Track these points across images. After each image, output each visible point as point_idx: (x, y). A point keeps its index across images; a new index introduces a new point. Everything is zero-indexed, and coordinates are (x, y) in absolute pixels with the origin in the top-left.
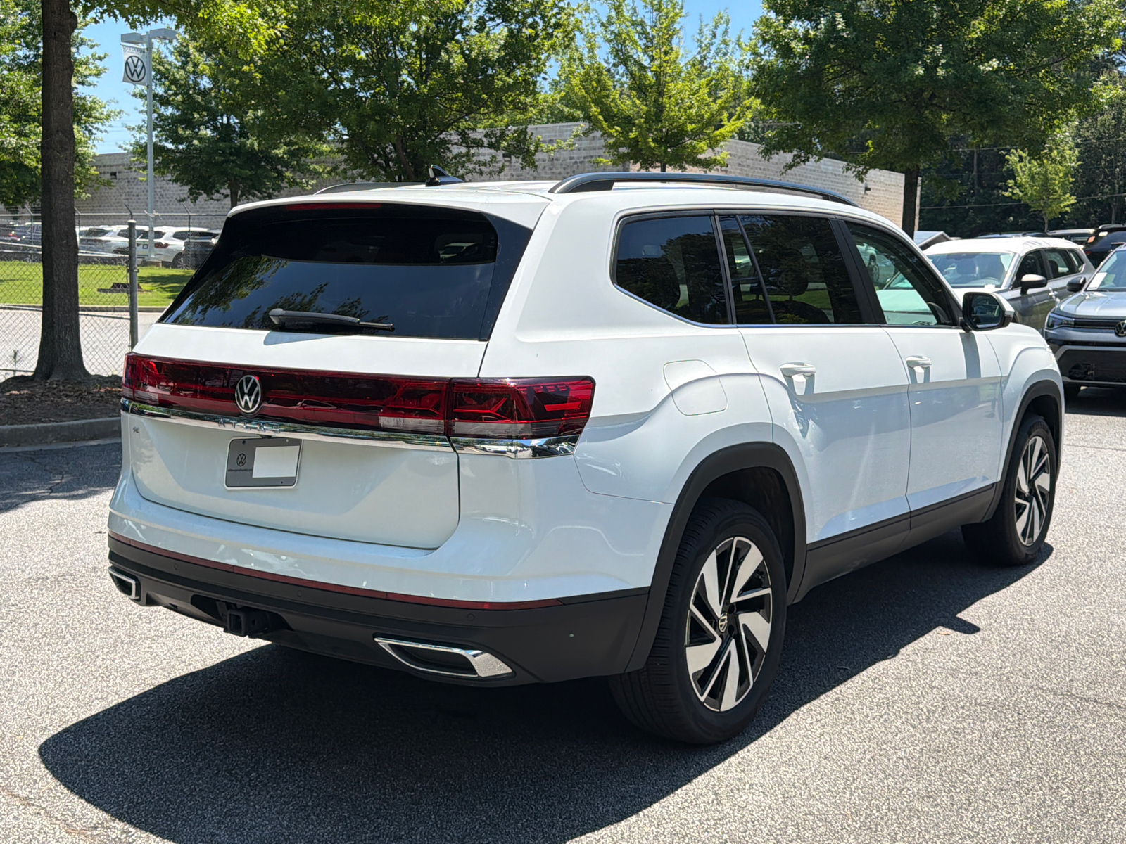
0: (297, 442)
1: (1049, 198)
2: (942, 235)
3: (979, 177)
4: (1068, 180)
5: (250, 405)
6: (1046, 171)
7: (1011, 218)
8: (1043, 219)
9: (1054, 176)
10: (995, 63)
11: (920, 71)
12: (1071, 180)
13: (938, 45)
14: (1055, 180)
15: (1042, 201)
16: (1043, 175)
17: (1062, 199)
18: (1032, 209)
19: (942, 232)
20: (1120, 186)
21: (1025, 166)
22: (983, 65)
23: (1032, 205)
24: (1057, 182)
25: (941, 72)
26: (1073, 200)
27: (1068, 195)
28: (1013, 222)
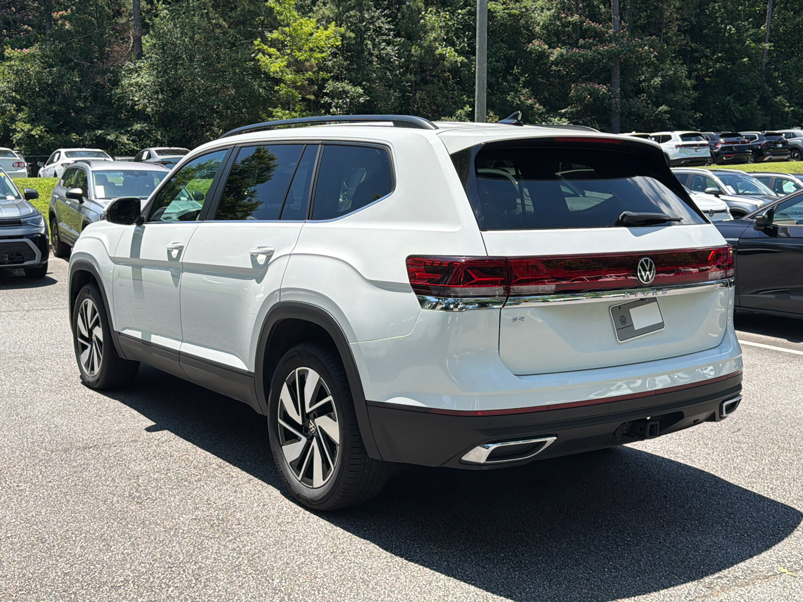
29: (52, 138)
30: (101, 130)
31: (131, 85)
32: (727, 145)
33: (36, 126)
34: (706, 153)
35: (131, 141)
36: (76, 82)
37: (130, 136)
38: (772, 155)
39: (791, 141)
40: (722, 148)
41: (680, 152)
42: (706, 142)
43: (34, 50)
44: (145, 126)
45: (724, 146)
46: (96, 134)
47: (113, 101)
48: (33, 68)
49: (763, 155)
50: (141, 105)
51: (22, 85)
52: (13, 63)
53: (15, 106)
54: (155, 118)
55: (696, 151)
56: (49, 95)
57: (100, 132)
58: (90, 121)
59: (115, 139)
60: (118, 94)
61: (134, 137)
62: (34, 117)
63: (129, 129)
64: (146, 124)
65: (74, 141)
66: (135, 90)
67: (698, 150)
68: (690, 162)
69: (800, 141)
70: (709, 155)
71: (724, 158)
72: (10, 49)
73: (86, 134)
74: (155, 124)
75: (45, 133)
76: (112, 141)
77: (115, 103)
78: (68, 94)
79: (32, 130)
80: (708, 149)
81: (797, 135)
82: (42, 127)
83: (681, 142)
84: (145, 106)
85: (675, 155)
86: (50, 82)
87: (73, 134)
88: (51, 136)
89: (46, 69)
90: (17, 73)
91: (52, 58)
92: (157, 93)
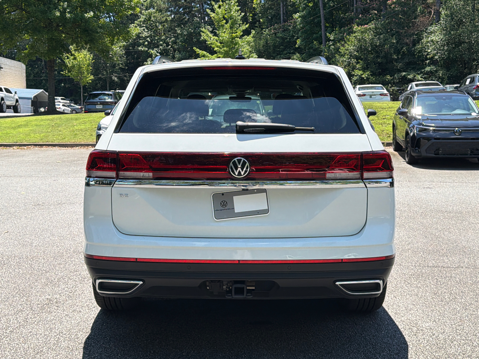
0: (265, 191)
1: (82, 76)
2: (43, 91)
3: (45, 65)
4: (90, 68)
5: (242, 173)
6: (80, 64)
7: (63, 84)
8: (80, 85)
9: (83, 66)
10: (92, 13)
11: (58, 14)
12: (91, 68)
13: (65, 2)
14: (84, 68)
15: (79, 77)
16: (78, 65)
17: (87, 76)
18: (75, 81)
19: (42, 90)
20: (110, 72)
21: (70, 61)
22: (86, 14)
23: (75, 79)
24: (84, 69)
25: (68, 15)
26: (92, 77)
27: (90, 75)
28: (63, 86)
29: (374, 79)
30: (405, 72)
31: (428, 42)
33: (365, 72)
35: (423, 78)
36: (394, 43)
37: (423, 75)
43: (372, 25)
44: (434, 68)
46: (402, 75)
47: (415, 53)
48: (368, 36)
50: (431, 55)
51: (361, 47)
52: (356, 34)
53: (355, 60)
54: (441, 63)
56: (377, 52)
57: (404, 73)
58: (400, 67)
59: (413, 78)
60: (419, 49)
61: (425, 76)
62: (365, 66)
63: (423, 70)
64: (434, 67)
65: (387, 80)
66: (430, 45)
72: (356, 26)
73: (396, 76)
74: (441, 66)
75: (370, 76)
76: (411, 79)
77: (416, 55)
78: (387, 51)
79: (363, 74)
82: (368, 72)
84: (435, 55)
86: (378, 44)
87: (387, 76)
88: (374, 78)
89: (376, 36)
90: (359, 41)
91: (382, 29)
92: (444, 46)
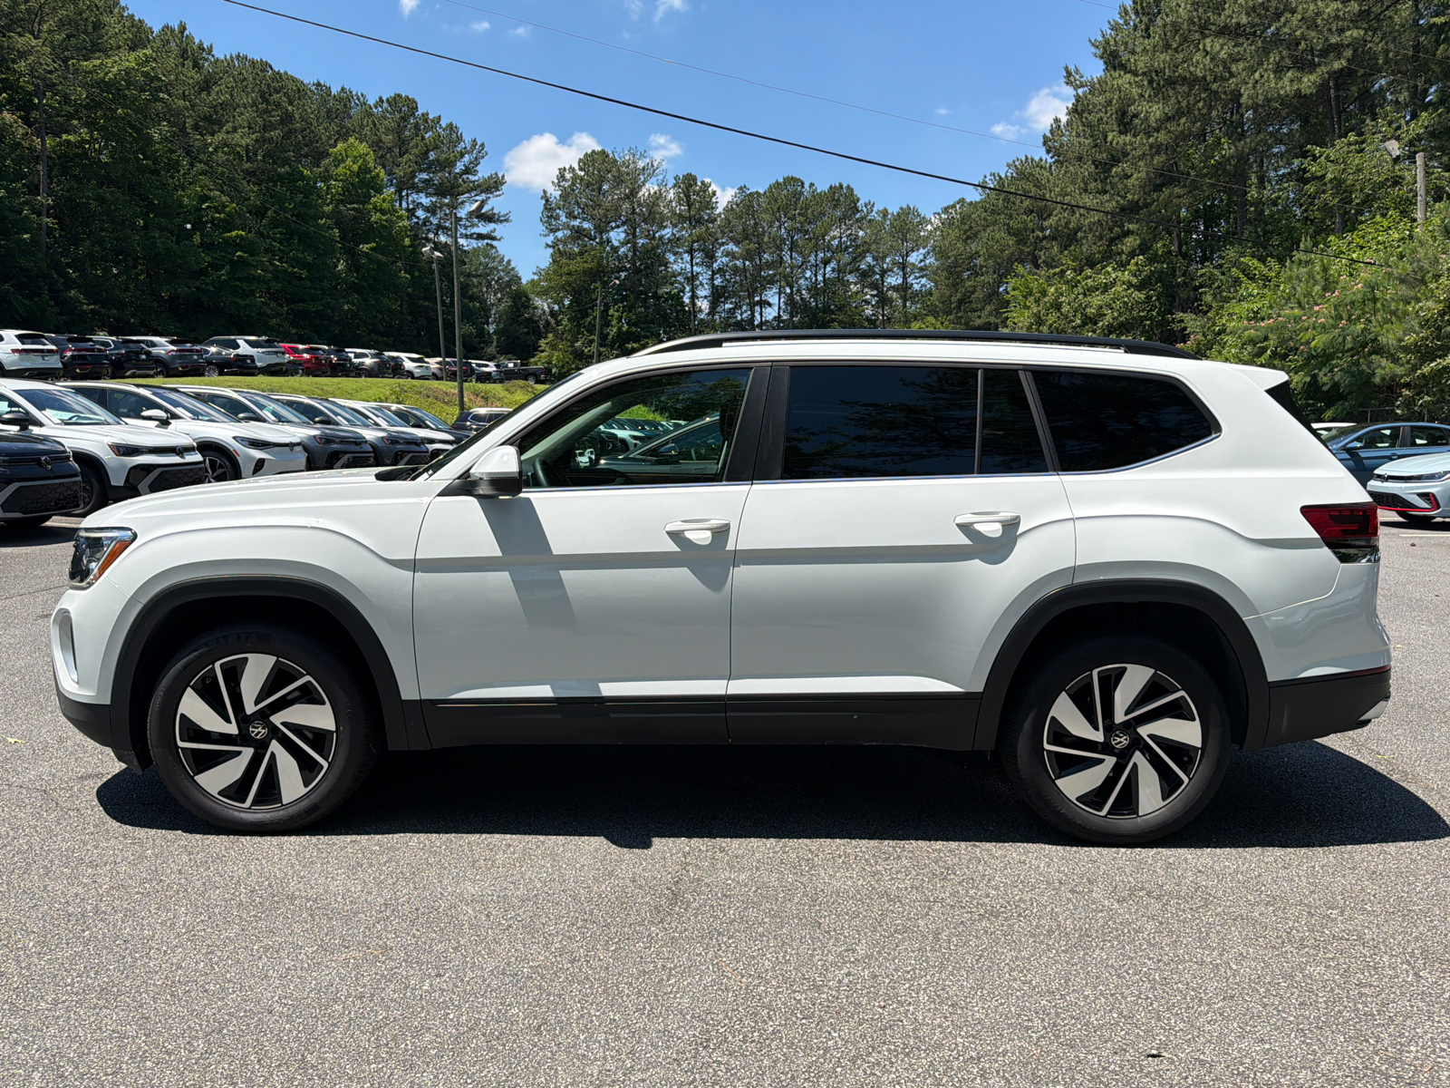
32: (80, 353)
34: (54, 362)
38: (136, 368)
39: (154, 351)
40: (72, 356)
41: (21, 360)
42: (54, 347)
45: (76, 353)
49: (124, 368)
55: (44, 359)
67: (46, 358)
68: (36, 375)
69: (163, 352)
70: (60, 365)
71: (78, 371)
80: (57, 357)
81: (157, 343)
83: (19, 346)
85: (13, 363)
